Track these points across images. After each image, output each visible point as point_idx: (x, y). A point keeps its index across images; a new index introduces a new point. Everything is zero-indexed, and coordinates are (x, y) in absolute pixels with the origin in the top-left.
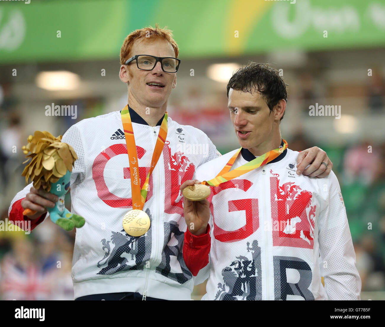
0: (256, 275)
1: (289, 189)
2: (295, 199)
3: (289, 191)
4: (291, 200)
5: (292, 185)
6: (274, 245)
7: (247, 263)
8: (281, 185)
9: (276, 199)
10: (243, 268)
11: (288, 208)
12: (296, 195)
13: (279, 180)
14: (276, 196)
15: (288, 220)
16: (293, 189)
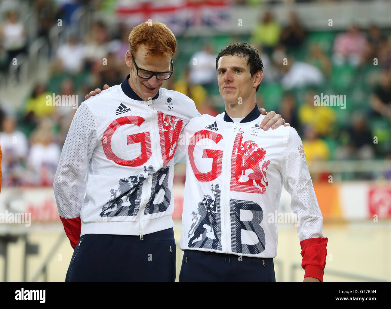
0: (216, 212)
1: (248, 146)
2: (251, 154)
3: (248, 148)
4: (248, 155)
5: (252, 143)
6: (231, 190)
7: (210, 201)
8: (243, 142)
9: (236, 153)
11: (244, 161)
12: (253, 151)
13: (243, 137)
14: (237, 150)
15: (243, 171)
16: (251, 146)
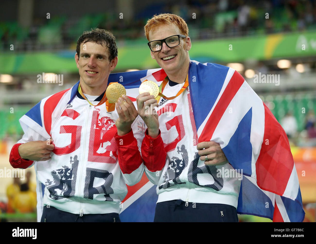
0: (72, 179)
1: (105, 122)
2: (108, 129)
3: (105, 123)
4: (105, 129)
5: (108, 119)
6: (89, 160)
7: (67, 170)
8: (100, 118)
9: (95, 128)
10: (64, 173)
11: (102, 135)
12: (110, 127)
13: (99, 114)
14: (95, 126)
15: (101, 143)
16: (108, 122)
